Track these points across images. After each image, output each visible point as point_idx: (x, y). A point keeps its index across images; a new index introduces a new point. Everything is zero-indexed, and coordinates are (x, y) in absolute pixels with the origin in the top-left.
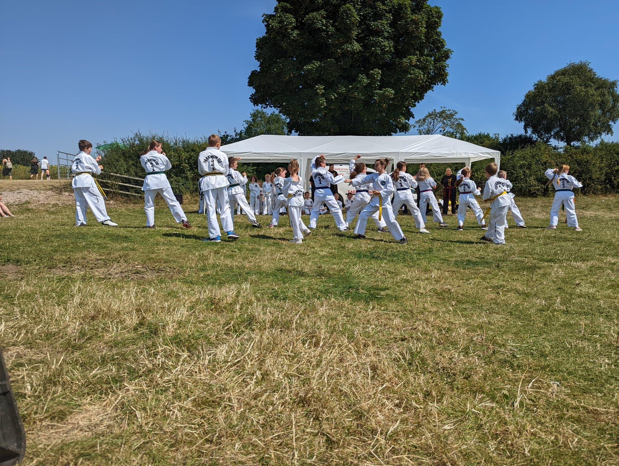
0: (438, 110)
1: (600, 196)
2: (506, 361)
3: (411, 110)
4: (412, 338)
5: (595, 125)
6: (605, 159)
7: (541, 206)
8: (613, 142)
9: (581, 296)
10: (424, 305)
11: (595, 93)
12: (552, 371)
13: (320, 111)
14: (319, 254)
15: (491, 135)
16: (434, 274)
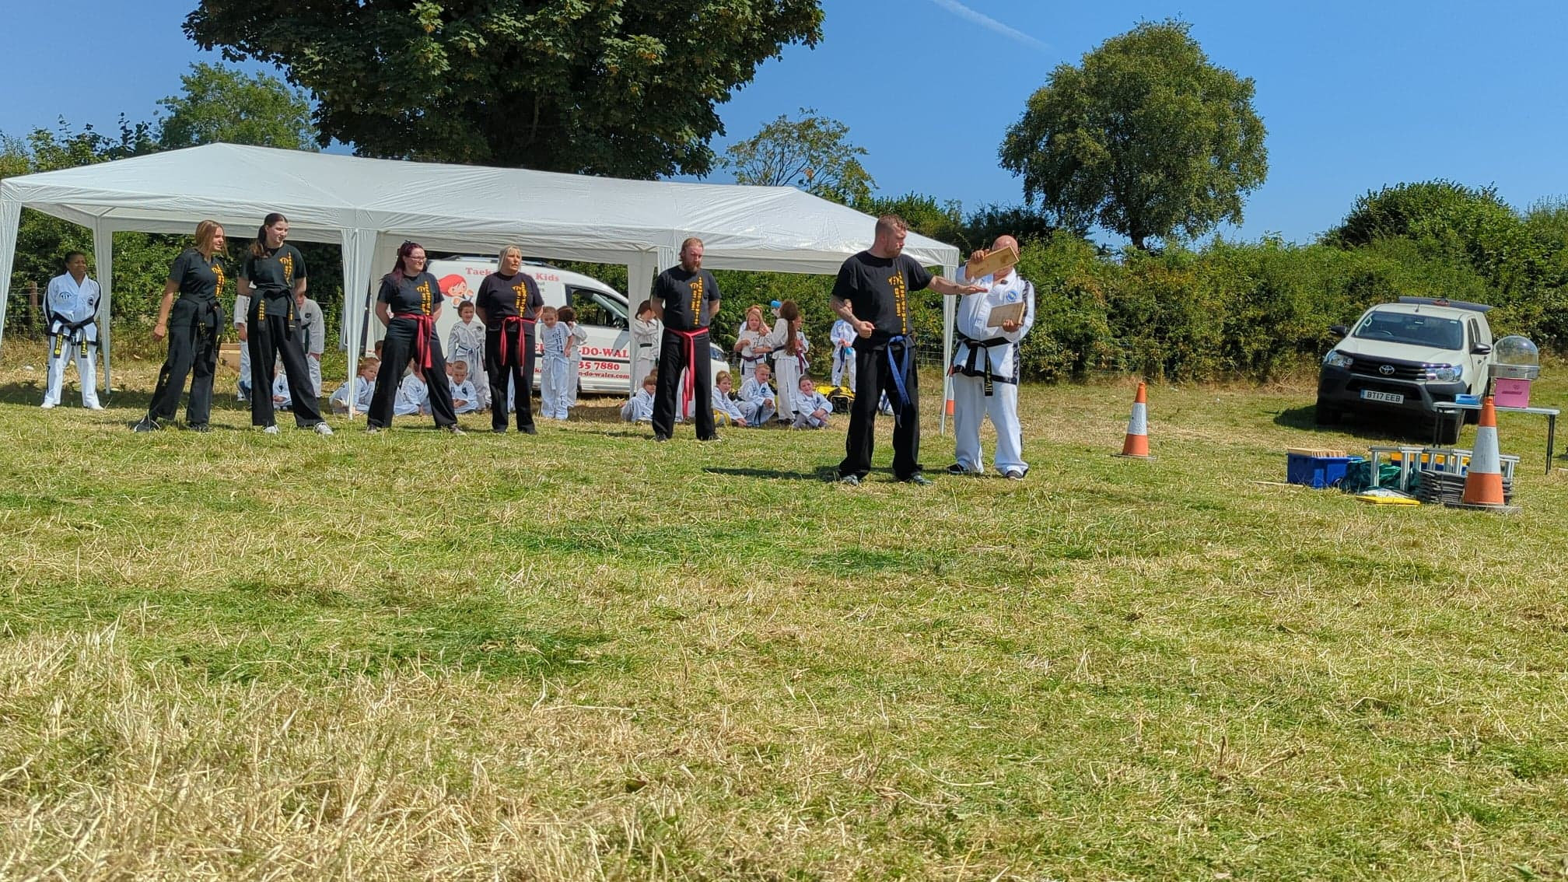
0: (796, 119)
1: (1212, 386)
2: (926, 832)
3: (715, 111)
4: (662, 780)
5: (1201, 195)
6: (1222, 289)
7: (1065, 410)
8: (1242, 244)
9: (1142, 647)
10: (712, 682)
11: (1204, 109)
12: (1048, 853)
13: (426, 84)
14: (397, 538)
15: (940, 204)
16: (757, 591)
